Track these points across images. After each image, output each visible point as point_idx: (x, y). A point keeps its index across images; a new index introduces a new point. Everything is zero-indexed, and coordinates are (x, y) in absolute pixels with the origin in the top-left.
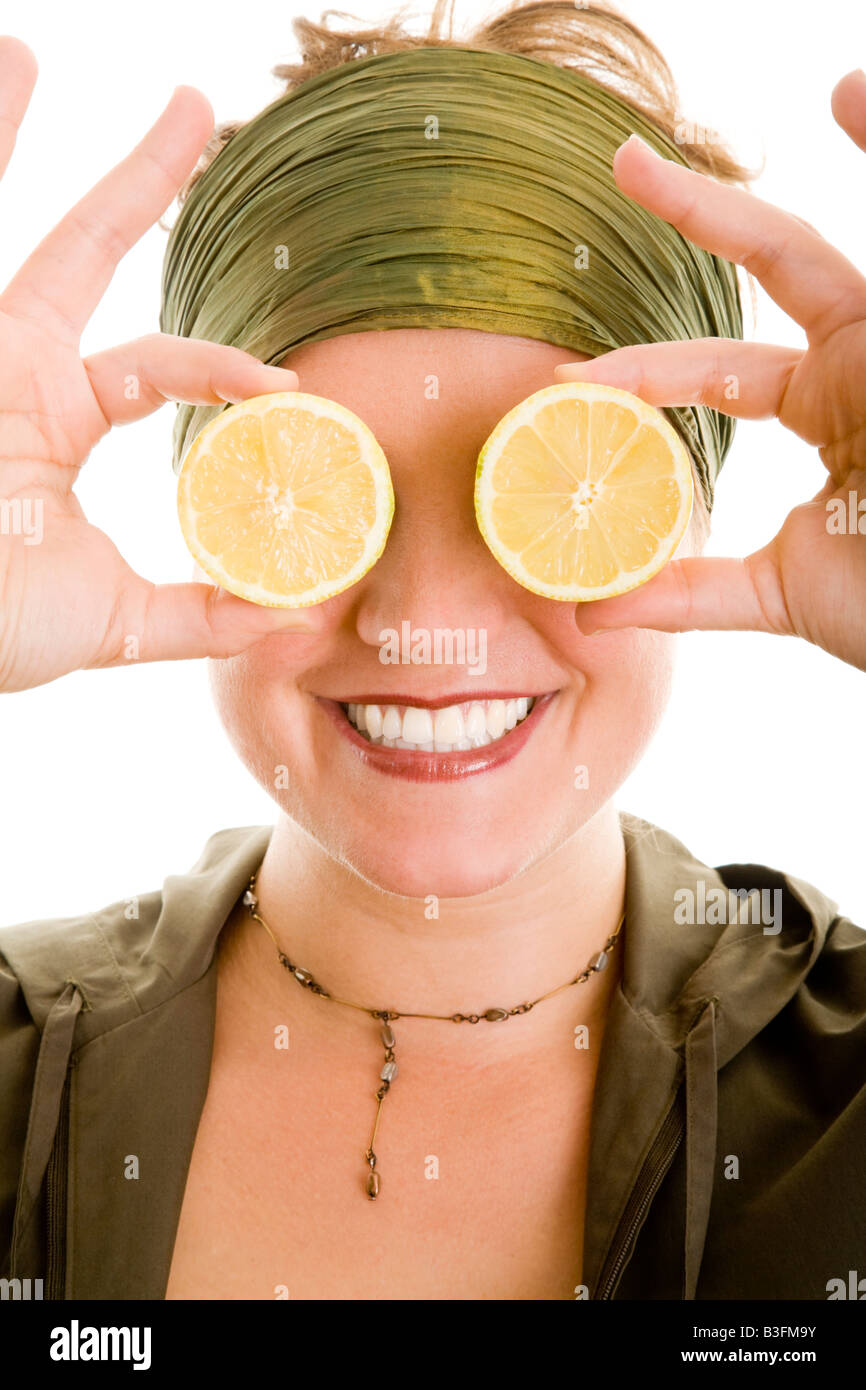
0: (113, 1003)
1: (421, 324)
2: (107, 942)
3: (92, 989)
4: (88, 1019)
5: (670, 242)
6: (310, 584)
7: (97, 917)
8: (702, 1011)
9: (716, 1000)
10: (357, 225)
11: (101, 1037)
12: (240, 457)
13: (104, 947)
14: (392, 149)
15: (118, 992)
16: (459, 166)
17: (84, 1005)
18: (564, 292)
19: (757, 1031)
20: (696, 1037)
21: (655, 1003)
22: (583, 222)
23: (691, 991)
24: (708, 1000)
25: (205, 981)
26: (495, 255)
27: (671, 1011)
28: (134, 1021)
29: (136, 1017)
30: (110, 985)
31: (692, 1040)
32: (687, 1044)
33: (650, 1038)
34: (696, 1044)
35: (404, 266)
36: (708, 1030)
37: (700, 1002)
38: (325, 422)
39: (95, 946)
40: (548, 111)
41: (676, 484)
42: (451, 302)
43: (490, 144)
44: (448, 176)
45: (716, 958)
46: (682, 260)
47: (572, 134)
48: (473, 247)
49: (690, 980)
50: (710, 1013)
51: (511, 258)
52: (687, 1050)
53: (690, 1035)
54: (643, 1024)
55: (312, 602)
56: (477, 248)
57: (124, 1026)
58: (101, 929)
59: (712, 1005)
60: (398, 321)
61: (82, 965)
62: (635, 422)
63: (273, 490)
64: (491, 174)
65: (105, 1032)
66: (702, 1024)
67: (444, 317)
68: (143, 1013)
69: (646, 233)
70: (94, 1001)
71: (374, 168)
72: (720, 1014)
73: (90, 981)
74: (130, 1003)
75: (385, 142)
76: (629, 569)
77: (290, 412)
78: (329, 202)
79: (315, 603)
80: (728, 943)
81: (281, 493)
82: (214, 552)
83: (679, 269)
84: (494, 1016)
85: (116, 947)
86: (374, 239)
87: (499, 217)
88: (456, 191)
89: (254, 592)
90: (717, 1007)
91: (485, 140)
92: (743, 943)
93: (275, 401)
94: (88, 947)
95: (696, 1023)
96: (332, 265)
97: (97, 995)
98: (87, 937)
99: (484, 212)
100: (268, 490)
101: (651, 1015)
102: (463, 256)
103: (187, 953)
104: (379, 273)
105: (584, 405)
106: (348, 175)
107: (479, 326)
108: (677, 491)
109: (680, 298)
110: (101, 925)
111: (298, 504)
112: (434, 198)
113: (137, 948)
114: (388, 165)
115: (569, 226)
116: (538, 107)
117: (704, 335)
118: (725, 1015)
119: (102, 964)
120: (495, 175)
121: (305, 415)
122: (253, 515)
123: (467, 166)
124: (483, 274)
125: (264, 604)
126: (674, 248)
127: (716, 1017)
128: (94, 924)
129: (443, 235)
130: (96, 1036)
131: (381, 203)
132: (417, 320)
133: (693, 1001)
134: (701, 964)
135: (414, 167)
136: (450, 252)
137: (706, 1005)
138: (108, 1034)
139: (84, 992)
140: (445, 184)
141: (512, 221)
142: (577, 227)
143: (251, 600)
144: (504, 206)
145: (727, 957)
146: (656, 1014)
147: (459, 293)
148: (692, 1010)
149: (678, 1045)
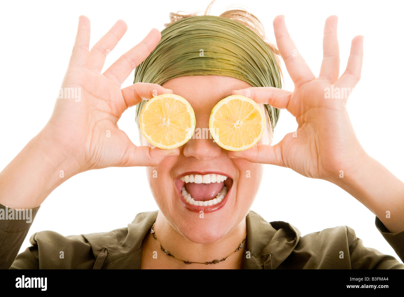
0: (115, 254)
1: (202, 74)
2: (113, 239)
3: (111, 250)
4: (109, 257)
5: (264, 61)
6: (174, 143)
7: (111, 232)
8: (268, 256)
9: (271, 254)
10: (186, 51)
11: (112, 263)
12: (156, 111)
13: (113, 240)
14: (194, 34)
15: (117, 251)
16: (211, 38)
17: (108, 253)
18: (239, 67)
19: (282, 262)
20: (266, 263)
21: (255, 255)
22: (243, 53)
23: (265, 252)
24: (269, 254)
25: (140, 250)
26: (221, 58)
27: (260, 257)
28: (121, 259)
29: (122, 258)
30: (115, 249)
31: (266, 264)
32: (265, 265)
33: (255, 263)
34: (266, 265)
35: (198, 60)
36: (270, 261)
37: (267, 254)
38: (177, 101)
39: (111, 239)
40: (234, 29)
41: (261, 125)
42: (210, 69)
43: (220, 34)
44: (209, 40)
45: (271, 243)
46: (267, 66)
47: (240, 34)
48: (215, 56)
49: (264, 249)
50: (270, 257)
51: (225, 59)
52: (264, 266)
53: (265, 263)
54: (253, 260)
55: (174, 148)
56: (216, 56)
57: (118, 260)
58: (112, 235)
59: (270, 255)
60: (196, 74)
61: (107, 243)
62: (253, 108)
63: (164, 119)
64: (220, 40)
65: (113, 261)
66: (268, 260)
67: (208, 73)
68: (123, 257)
69: (258, 58)
70: (111, 253)
71: (190, 38)
72: (273, 257)
73: (110, 248)
74: (120, 254)
75: (193, 32)
76: (246, 145)
77: (169, 99)
78: (178, 46)
79: (175, 148)
80: (274, 240)
81: (167, 120)
82: (149, 135)
83: (266, 68)
84: (215, 262)
85: (116, 240)
86: (190, 54)
87: (221, 49)
88: (211, 43)
89: (160, 145)
90: (272, 255)
91: (218, 33)
92: (278, 240)
93: (165, 96)
94: (109, 239)
95: (266, 260)
96: (179, 60)
97: (111, 251)
98: (109, 237)
99: (217, 48)
100: (163, 119)
101: (255, 258)
102: (213, 58)
103: (135, 243)
104: (191, 62)
105: (241, 102)
106: (184, 40)
107: (218, 74)
108: (261, 127)
109: (266, 75)
110: (112, 234)
111: (171, 123)
112: (205, 45)
113: (121, 242)
114: (194, 37)
115: (239, 53)
116: (231, 28)
117: (272, 86)
118: (274, 257)
119: (113, 244)
120: (221, 40)
121: (173, 99)
122: (159, 125)
123: (214, 38)
124: (218, 62)
125: (162, 148)
126: (265, 63)
127: (272, 258)
128: (110, 234)
129: (207, 53)
130: (111, 262)
131: (192, 46)
132: (201, 73)
133: (265, 254)
134: (267, 245)
135: (200, 37)
136: (209, 57)
137: (269, 255)
138: (114, 262)
139: (108, 250)
140: (208, 41)
141: (225, 51)
142: (241, 54)
143: (159, 147)
144: (223, 47)
145: (274, 243)
146: (256, 258)
147: (212, 67)
148: (265, 256)
149: (262, 265)
